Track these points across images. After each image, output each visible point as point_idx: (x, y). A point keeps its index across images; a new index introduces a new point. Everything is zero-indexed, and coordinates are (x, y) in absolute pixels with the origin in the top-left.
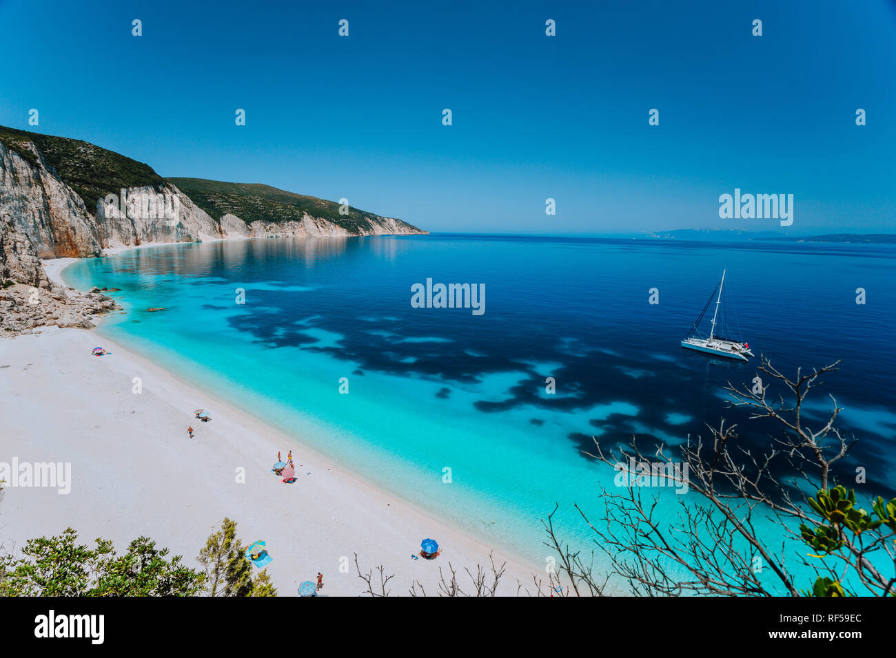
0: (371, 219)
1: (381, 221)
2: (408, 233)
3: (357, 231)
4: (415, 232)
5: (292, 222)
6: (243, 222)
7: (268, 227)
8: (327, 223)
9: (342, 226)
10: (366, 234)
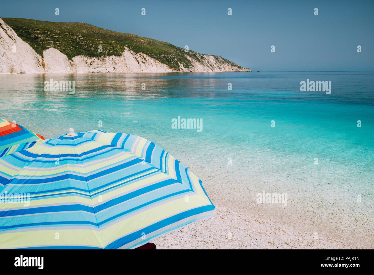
0: (190, 56)
1: (200, 59)
2: (228, 70)
3: (177, 67)
4: (235, 69)
5: (113, 57)
6: (65, 57)
7: (89, 62)
8: (148, 58)
9: (162, 62)
10: (186, 70)
